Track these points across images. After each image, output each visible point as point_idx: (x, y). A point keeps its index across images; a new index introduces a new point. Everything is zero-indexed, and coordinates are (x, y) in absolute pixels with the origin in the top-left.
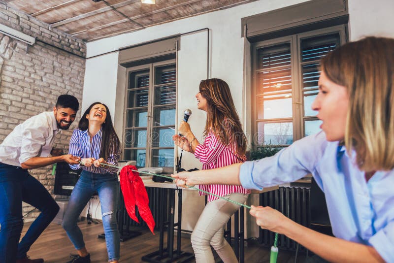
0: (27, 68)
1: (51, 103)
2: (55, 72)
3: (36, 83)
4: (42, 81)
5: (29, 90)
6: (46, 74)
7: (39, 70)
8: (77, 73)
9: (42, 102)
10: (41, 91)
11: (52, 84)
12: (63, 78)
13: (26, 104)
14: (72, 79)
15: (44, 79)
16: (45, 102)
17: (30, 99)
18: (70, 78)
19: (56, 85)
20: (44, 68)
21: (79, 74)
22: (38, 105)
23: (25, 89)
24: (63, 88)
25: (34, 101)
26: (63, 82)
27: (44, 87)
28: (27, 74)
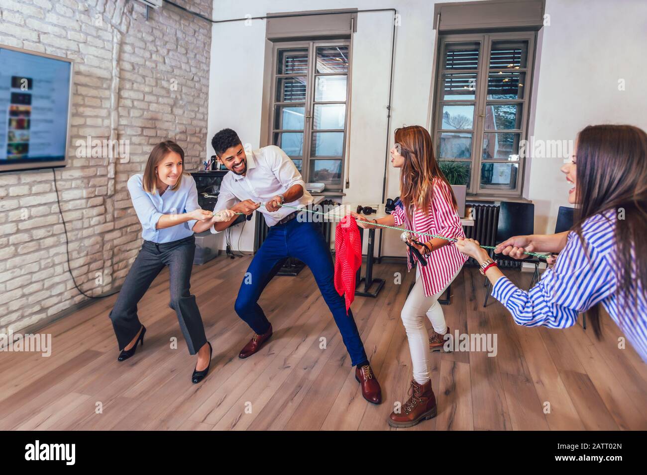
0: (148, 44)
1: (176, 97)
2: (179, 47)
3: (158, 68)
4: (165, 63)
5: (151, 79)
6: (169, 51)
7: (160, 46)
8: (202, 45)
9: (166, 97)
10: (164, 79)
11: (176, 67)
12: (188, 55)
13: (150, 103)
14: (197, 56)
15: (166, 61)
16: (169, 97)
17: (154, 95)
18: (196, 55)
19: (180, 68)
20: (167, 42)
21: (205, 46)
22: (162, 103)
23: (147, 79)
24: (187, 72)
25: (158, 96)
26: (188, 63)
27: (168, 72)
28: (147, 55)
